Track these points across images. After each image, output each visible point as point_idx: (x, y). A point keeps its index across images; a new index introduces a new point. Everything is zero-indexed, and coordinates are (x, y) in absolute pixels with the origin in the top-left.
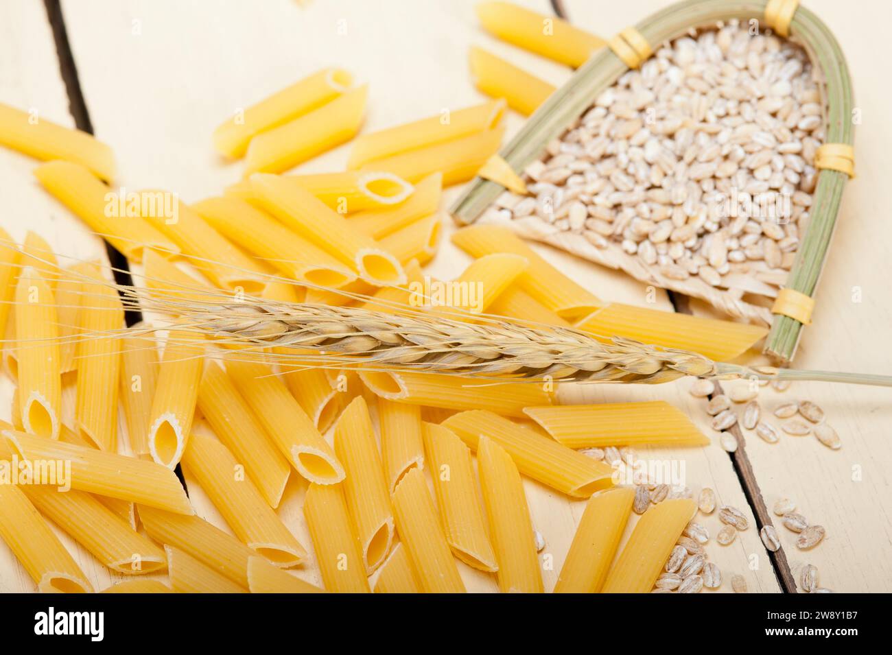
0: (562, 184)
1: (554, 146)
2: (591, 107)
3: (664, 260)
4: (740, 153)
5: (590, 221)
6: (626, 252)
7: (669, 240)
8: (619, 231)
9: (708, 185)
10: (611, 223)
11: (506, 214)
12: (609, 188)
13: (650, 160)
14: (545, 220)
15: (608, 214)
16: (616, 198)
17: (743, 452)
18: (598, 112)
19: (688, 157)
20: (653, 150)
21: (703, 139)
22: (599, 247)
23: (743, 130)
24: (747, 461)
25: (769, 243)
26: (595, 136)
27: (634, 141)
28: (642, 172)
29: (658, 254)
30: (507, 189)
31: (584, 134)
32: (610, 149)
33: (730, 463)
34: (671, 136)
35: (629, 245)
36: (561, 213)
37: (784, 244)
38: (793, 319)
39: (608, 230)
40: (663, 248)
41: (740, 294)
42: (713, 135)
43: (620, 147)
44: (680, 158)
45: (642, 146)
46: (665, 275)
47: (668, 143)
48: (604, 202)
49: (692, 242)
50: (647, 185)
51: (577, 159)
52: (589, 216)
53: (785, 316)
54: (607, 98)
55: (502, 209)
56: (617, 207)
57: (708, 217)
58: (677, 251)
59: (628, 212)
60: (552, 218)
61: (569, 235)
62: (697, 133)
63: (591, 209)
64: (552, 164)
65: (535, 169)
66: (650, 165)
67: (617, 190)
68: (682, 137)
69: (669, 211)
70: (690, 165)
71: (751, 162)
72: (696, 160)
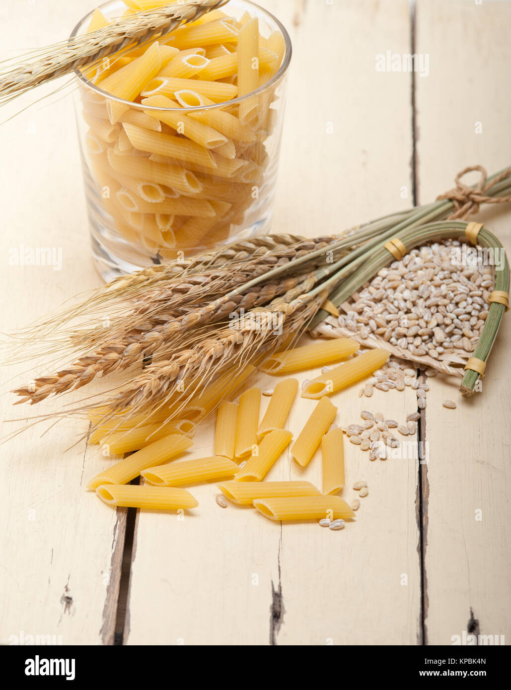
0: (360, 313)
1: (355, 295)
2: (375, 277)
3: (411, 347)
4: (451, 295)
6: (392, 343)
9: (434, 310)
12: (385, 313)
13: (406, 298)
14: (350, 329)
16: (389, 317)
18: (378, 279)
19: (425, 296)
20: (407, 294)
21: (433, 289)
23: (453, 285)
25: (465, 339)
26: (377, 289)
27: (398, 290)
28: (403, 305)
29: (408, 343)
30: (330, 314)
34: (417, 289)
38: (474, 371)
41: (448, 363)
45: (401, 292)
47: (415, 292)
49: (426, 337)
53: (471, 370)
54: (384, 272)
55: (327, 324)
56: (389, 322)
58: (418, 341)
62: (429, 286)
64: (354, 304)
66: (405, 301)
67: (389, 313)
68: (421, 288)
70: (426, 300)
71: (457, 299)
72: (429, 297)
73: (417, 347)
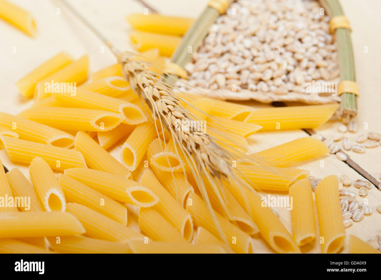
0: (206, 70)
1: (196, 56)
2: (207, 35)
3: (273, 88)
4: (292, 33)
5: (228, 82)
6: (252, 90)
7: (272, 79)
8: (244, 81)
9: (282, 50)
10: (239, 79)
11: (182, 90)
12: (232, 65)
14: (204, 87)
15: (236, 76)
16: (237, 68)
17: (350, 160)
18: (212, 36)
19: (268, 41)
20: (248, 43)
21: (271, 31)
22: (237, 91)
23: (289, 24)
24: (354, 163)
25: (322, 70)
26: (215, 45)
27: (237, 41)
28: (247, 53)
29: (269, 86)
30: (180, 77)
31: (209, 47)
32: (225, 49)
33: (347, 165)
34: (254, 35)
35: (252, 86)
36: (212, 80)
37: (330, 68)
38: (351, 94)
39: (239, 83)
40: (271, 83)
41: (317, 94)
42: (276, 29)
43: (230, 46)
44: (263, 42)
45: (241, 42)
46: (277, 94)
47: (255, 38)
48: (232, 70)
49: (284, 77)
50: (251, 58)
51: (209, 58)
52: (227, 79)
53: (347, 93)
54: (215, 28)
55: (180, 87)
56: (239, 72)
57: (288, 64)
58: (278, 81)
59: (245, 73)
60: (207, 85)
61: (219, 91)
62: (267, 30)
63: (227, 75)
64: (197, 64)
65: (190, 67)
66: (249, 49)
67: (236, 64)
68: (261, 34)
69: (268, 65)
70: (269, 44)
71: (299, 35)
72: (272, 40)
73: (278, 87)
